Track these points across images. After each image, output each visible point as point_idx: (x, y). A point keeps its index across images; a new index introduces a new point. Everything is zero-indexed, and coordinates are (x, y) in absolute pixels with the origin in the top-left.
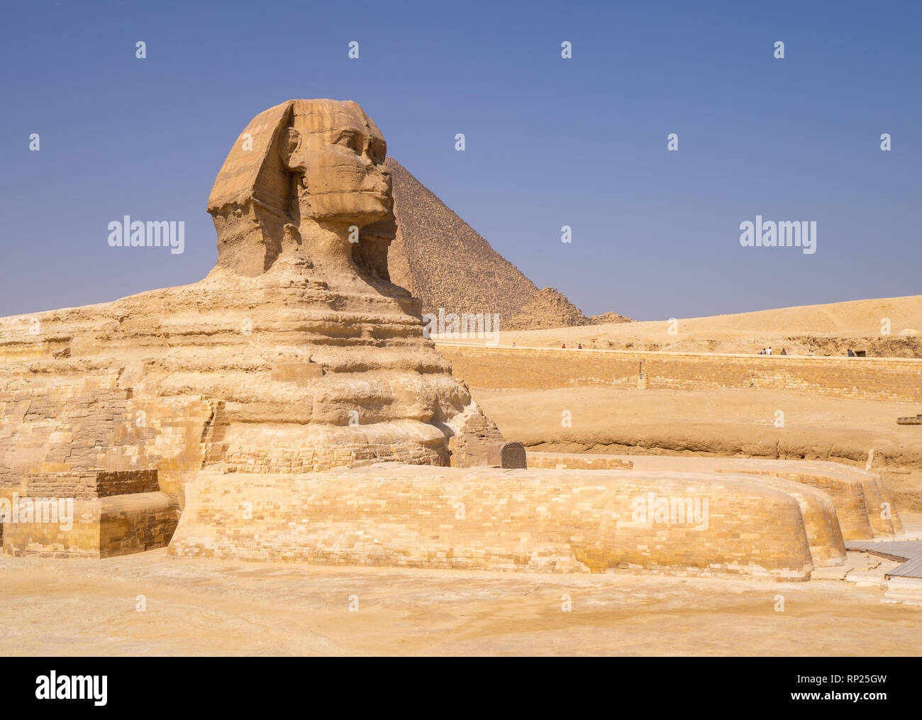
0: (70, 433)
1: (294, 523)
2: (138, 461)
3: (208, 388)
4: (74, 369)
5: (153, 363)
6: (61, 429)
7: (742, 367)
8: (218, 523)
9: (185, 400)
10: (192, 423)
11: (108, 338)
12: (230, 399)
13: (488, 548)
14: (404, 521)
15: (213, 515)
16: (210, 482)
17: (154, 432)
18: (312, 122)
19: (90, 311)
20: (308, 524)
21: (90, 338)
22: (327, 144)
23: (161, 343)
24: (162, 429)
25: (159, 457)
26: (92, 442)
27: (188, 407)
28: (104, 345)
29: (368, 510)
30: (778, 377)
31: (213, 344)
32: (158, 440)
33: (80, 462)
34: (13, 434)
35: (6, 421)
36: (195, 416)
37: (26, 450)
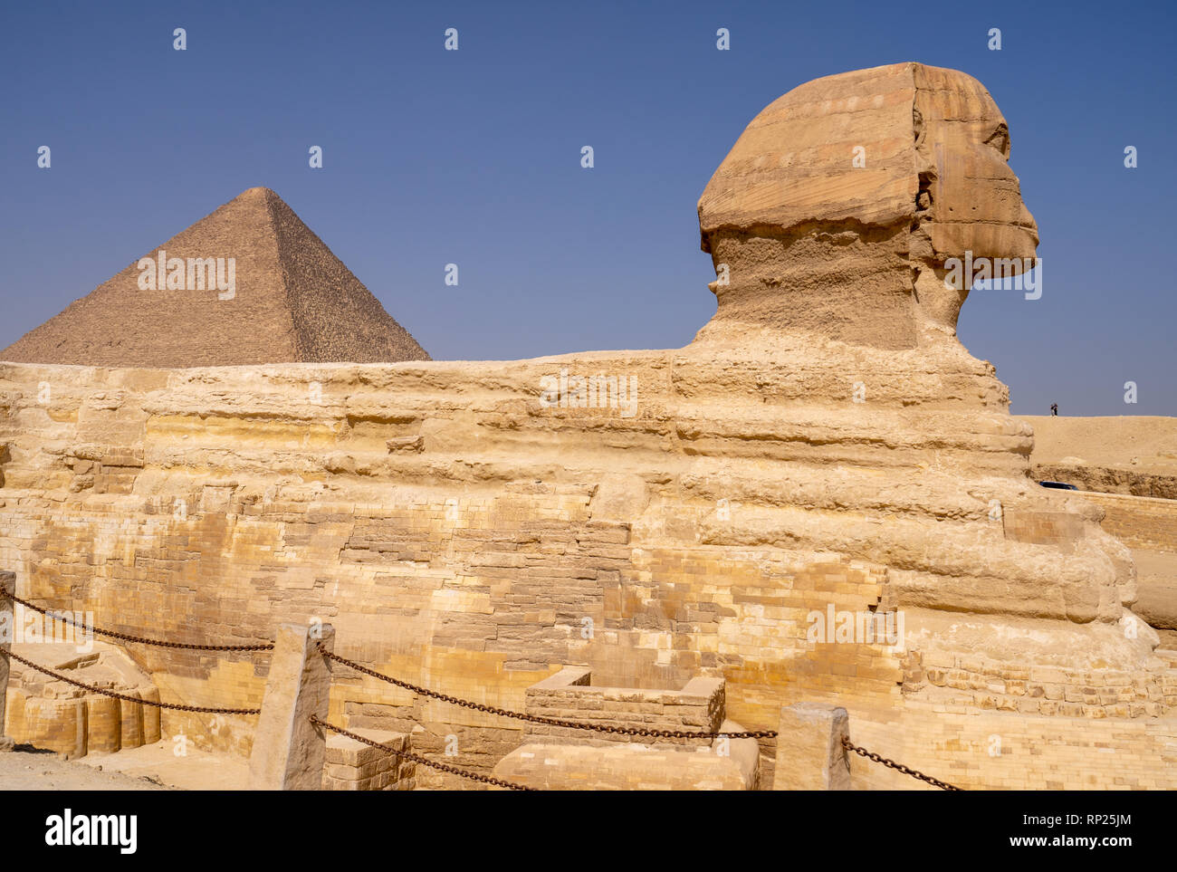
0: (484, 596)
2: (674, 661)
3: (848, 540)
4: (443, 476)
5: (668, 481)
6: (457, 586)
9: (794, 560)
11: (514, 426)
16: (956, 728)
17: (714, 612)
18: (947, 103)
19: (453, 375)
21: (468, 423)
22: (976, 141)
23: (667, 446)
24: (737, 608)
25: (730, 659)
26: (548, 616)
27: (807, 572)
28: (497, 437)
31: (828, 461)
32: (727, 626)
33: (526, 653)
34: (321, 582)
35: (290, 556)
36: (833, 591)
37: (370, 617)
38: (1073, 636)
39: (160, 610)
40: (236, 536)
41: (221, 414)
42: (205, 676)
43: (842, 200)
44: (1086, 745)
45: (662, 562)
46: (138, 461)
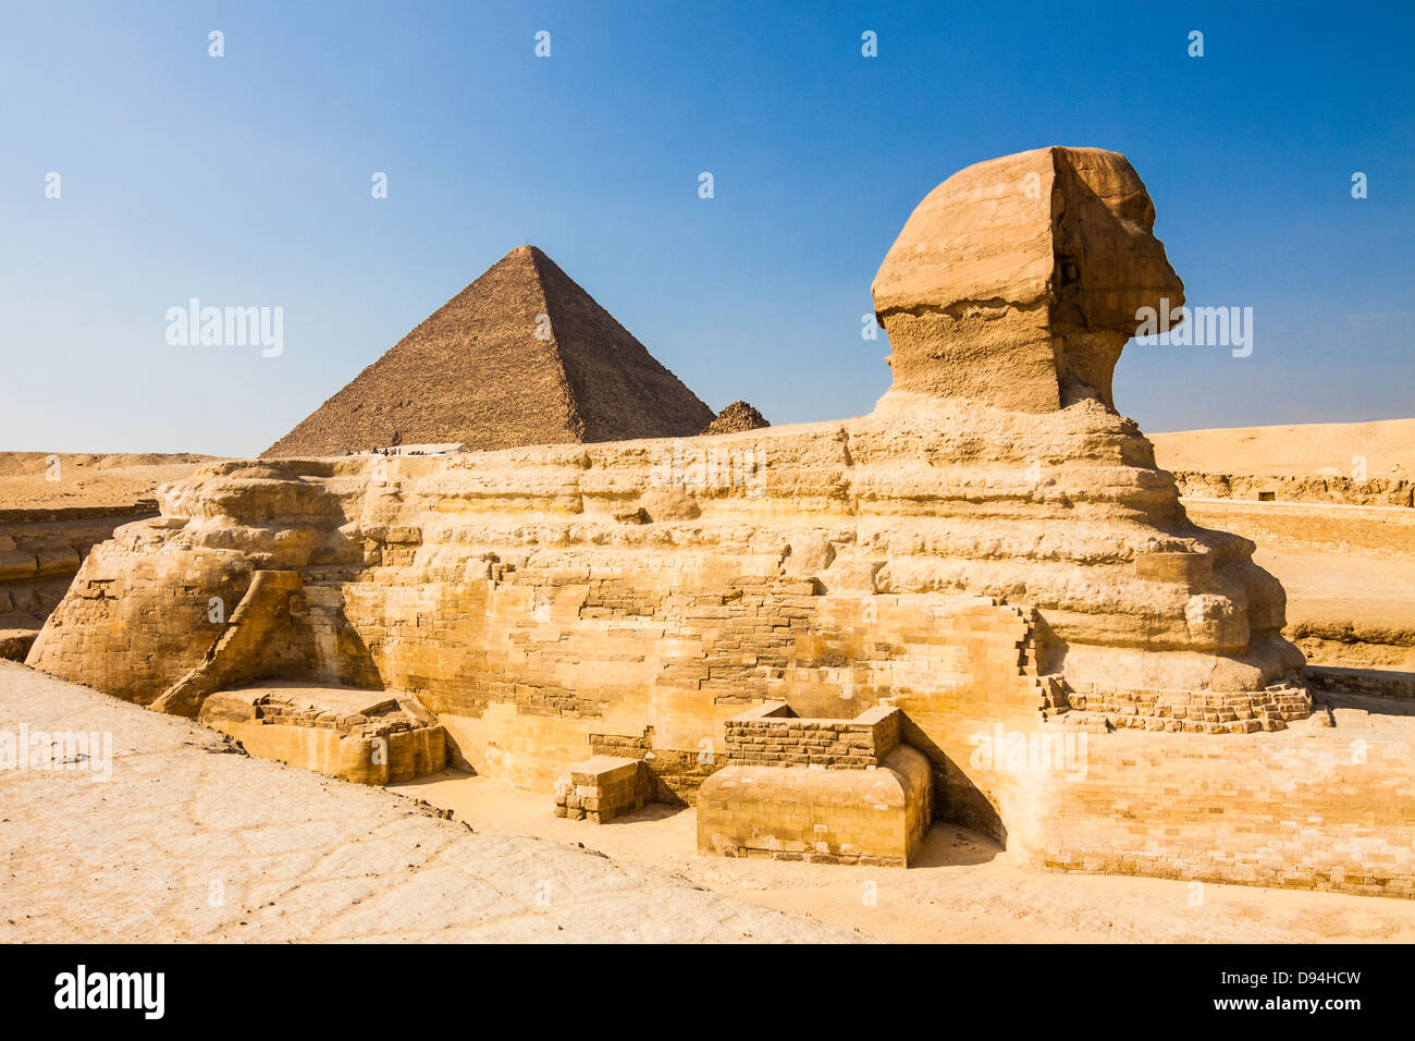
0: (697, 643)
1: (1293, 823)
2: (855, 693)
3: (1002, 586)
4: (663, 542)
5: (847, 539)
6: (675, 635)
10: (982, 641)
17: (888, 650)
20: (1323, 824)
24: (905, 646)
25: (902, 690)
26: (749, 659)
27: (964, 614)
31: (984, 516)
32: (898, 665)
33: (732, 690)
34: (565, 635)
36: (987, 630)
37: (605, 663)
39: (440, 662)
40: (496, 598)
42: (479, 716)
43: (988, 282)
44: (1201, 756)
45: (846, 609)
46: (413, 538)
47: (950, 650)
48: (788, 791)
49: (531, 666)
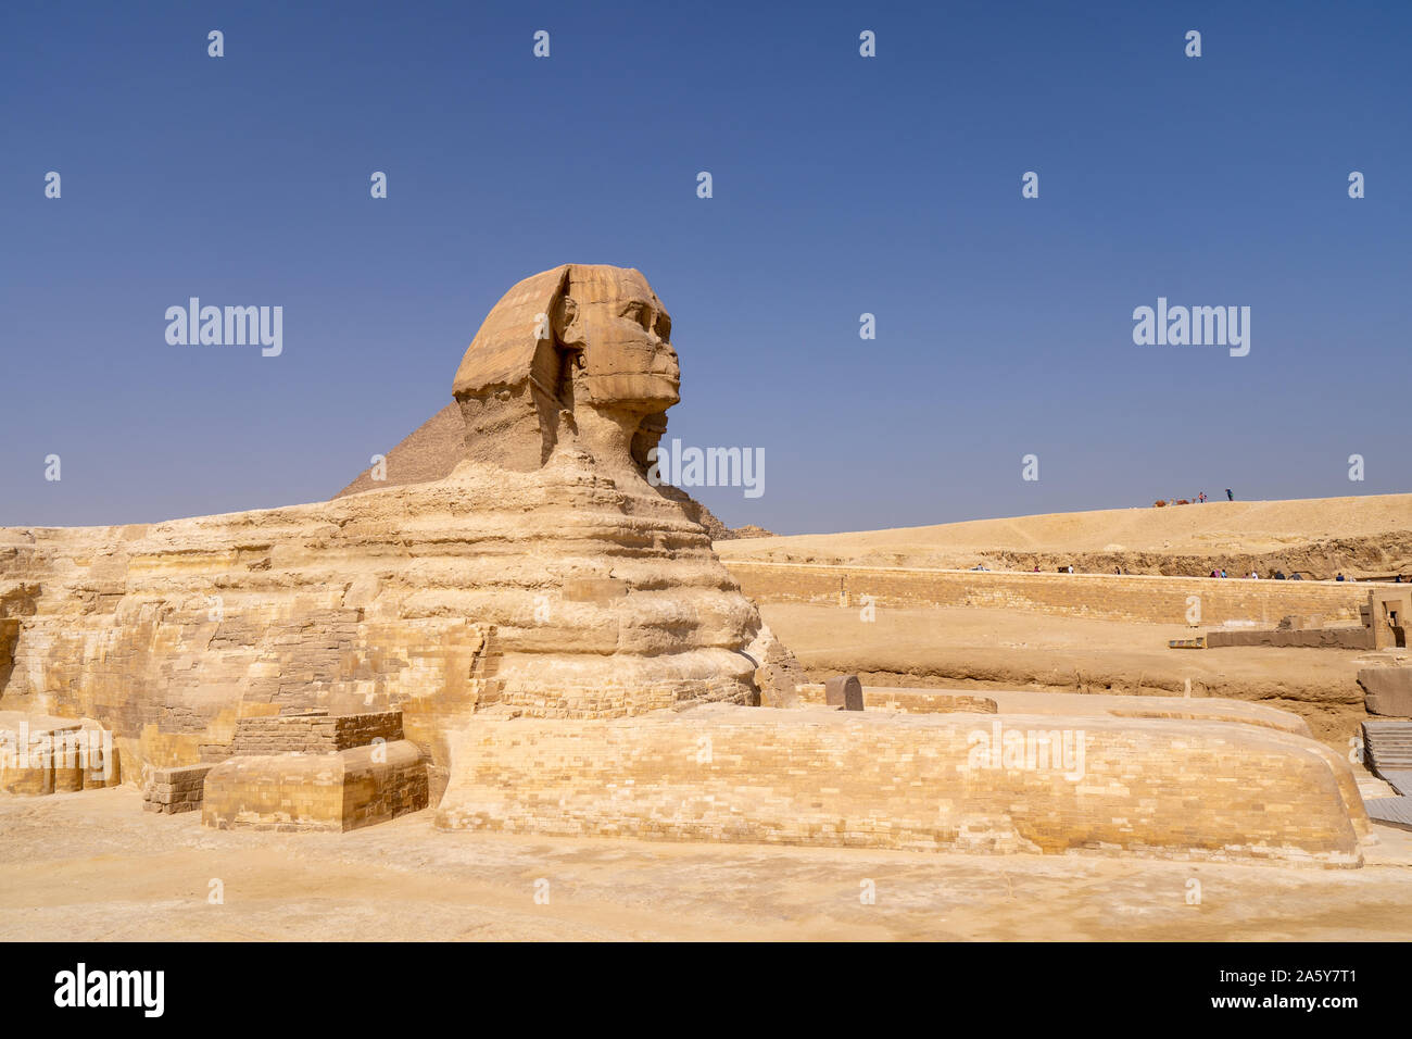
0: (277, 665)
1: (615, 786)
2: (375, 701)
3: (474, 609)
4: (278, 585)
5: (391, 577)
6: (264, 660)
7: (957, 584)
8: (506, 785)
9: (442, 624)
10: (454, 653)
11: (323, 546)
12: (505, 623)
13: (895, 820)
14: (770, 783)
15: (498, 775)
16: (492, 730)
17: (398, 664)
18: (593, 290)
19: (296, 513)
20: (635, 785)
21: (298, 547)
22: (612, 316)
23: (399, 552)
24: (409, 661)
25: (405, 696)
26: (309, 676)
27: (447, 632)
28: (316, 555)
29: (718, 768)
30: (998, 594)
31: (476, 554)
32: (404, 674)
33: (293, 702)
34: (195, 664)
35: (183, 648)
36: (458, 644)
37: (215, 685)
38: (598, 664)
39: (117, 692)
40: (157, 636)
41: (168, 553)
42: (138, 737)
44: (565, 736)
45: (375, 632)
46: (121, 590)
47: (435, 661)
48: (267, 774)
49: (170, 691)
